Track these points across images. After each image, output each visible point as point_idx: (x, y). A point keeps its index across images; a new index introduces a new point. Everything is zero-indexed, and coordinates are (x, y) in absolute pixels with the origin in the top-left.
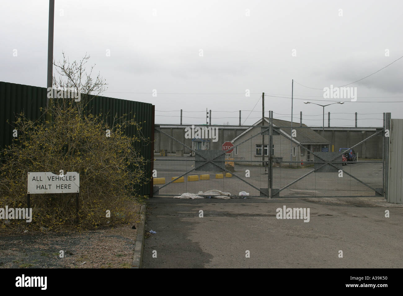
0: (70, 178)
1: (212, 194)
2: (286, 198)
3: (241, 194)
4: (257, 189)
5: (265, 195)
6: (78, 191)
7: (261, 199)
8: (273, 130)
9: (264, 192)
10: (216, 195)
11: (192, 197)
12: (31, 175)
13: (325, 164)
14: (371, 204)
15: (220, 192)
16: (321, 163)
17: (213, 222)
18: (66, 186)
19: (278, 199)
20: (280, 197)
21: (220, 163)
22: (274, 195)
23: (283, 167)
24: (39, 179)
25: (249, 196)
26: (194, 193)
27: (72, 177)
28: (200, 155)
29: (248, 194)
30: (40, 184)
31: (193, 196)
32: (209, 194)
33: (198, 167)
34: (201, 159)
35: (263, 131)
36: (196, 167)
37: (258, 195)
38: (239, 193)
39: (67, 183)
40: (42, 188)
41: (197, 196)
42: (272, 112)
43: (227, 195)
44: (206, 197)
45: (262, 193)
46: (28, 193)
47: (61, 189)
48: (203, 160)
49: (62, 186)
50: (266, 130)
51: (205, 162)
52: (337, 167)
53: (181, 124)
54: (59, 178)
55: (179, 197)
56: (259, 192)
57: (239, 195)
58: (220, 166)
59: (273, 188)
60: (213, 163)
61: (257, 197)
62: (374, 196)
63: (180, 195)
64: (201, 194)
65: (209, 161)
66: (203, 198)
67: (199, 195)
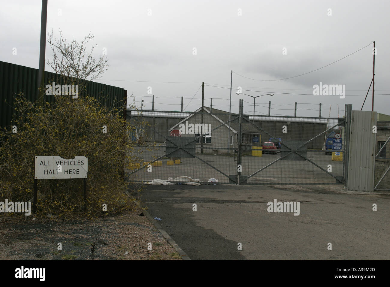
0: (78, 163)
1: (182, 181)
2: (253, 185)
3: (210, 180)
4: (226, 175)
5: (234, 182)
6: (86, 177)
7: (230, 186)
8: (243, 118)
9: (233, 179)
10: (186, 181)
11: (163, 184)
12: (39, 159)
13: (291, 152)
14: (333, 191)
15: (190, 179)
16: (287, 152)
17: (206, 208)
18: (74, 171)
19: (246, 185)
20: (248, 184)
21: (191, 150)
22: (243, 182)
23: (221, 155)
24: (46, 163)
25: (218, 183)
26: (164, 180)
27: (80, 162)
28: (171, 141)
29: (217, 181)
30: (48, 169)
31: (164, 182)
32: (179, 181)
33: (169, 153)
34: (172, 145)
35: (234, 119)
36: (166, 153)
37: (227, 182)
38: (209, 180)
39: (75, 168)
40: (49, 173)
41: (168, 182)
42: (242, 100)
43: (197, 181)
44: (177, 183)
45: (231, 180)
46: (35, 179)
47: (70, 174)
48: (174, 146)
49: (70, 171)
50: (237, 117)
51: (176, 148)
52: (301, 155)
53: (153, 110)
54: (67, 163)
55: (150, 183)
56: (228, 179)
57: (209, 181)
58: (191, 152)
59: (242, 175)
60: (184, 149)
61: (226, 183)
62: (335, 184)
63: (151, 182)
64: (171, 180)
65: (180, 147)
66: (174, 184)
67: (170, 182)
